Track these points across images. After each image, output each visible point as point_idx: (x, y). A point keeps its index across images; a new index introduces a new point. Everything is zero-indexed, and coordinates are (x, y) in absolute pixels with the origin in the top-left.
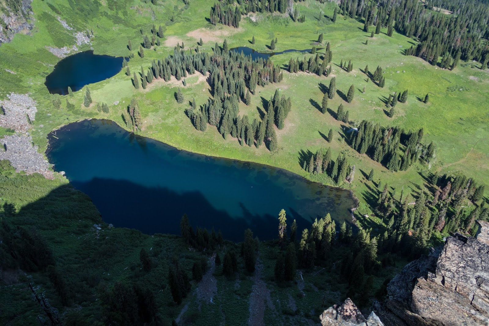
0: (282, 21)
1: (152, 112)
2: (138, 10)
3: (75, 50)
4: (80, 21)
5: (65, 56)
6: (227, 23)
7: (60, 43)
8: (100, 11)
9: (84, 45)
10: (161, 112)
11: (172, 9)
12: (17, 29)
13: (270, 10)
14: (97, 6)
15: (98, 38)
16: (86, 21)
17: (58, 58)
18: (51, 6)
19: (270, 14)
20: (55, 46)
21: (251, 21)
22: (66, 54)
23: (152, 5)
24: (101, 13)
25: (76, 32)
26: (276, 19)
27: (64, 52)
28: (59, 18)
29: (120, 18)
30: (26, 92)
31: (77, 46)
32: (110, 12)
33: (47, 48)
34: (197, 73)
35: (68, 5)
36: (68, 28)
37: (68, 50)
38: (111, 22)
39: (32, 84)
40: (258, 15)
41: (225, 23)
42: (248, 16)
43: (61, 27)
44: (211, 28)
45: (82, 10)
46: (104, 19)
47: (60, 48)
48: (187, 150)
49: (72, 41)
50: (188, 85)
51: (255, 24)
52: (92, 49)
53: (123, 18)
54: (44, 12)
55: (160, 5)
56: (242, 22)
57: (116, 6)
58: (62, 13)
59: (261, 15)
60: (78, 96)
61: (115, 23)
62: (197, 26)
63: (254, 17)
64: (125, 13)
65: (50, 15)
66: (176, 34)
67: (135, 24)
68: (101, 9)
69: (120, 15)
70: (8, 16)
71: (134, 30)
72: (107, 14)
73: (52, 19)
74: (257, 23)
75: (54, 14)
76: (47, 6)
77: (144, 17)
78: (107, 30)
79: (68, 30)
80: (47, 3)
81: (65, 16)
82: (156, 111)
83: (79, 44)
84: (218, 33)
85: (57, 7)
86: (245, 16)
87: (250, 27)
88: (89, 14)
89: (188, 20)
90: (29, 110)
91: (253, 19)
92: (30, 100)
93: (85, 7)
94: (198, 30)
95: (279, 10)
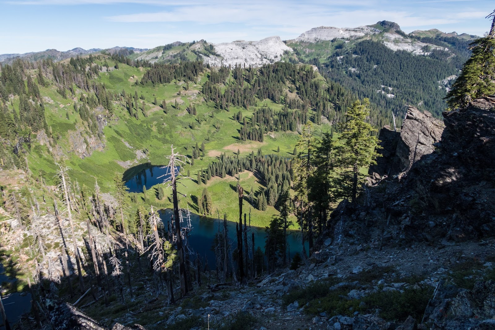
0: (294, 137)
1: (216, 200)
2: (181, 133)
3: (136, 162)
4: (137, 142)
5: (129, 167)
6: (254, 139)
7: (124, 158)
8: (152, 135)
9: (142, 159)
10: (224, 200)
11: (206, 132)
12: (95, 147)
13: (284, 130)
14: (150, 132)
15: (152, 154)
16: (142, 142)
17: (124, 169)
18: (117, 132)
19: (284, 132)
20: (121, 160)
21: (271, 138)
22: (129, 166)
23: (191, 130)
24: (153, 136)
25: (135, 150)
26: (289, 136)
27: (128, 164)
28: (123, 140)
29: (167, 140)
30: (107, 191)
31: (138, 160)
32: (159, 136)
33: (116, 161)
34: (246, 171)
35: (128, 131)
36: (130, 147)
37: (131, 163)
38: (161, 143)
39: (110, 186)
40: (275, 133)
41: (253, 140)
42: (268, 134)
43: (125, 146)
44: (242, 143)
45: (139, 135)
46: (155, 140)
47: (124, 161)
48: (255, 226)
49: (133, 157)
50: (241, 180)
51: (275, 140)
52: (149, 161)
53: (169, 139)
54: (113, 136)
55: (198, 130)
56: (265, 138)
57: (163, 131)
58: (125, 137)
59: (277, 133)
60: (150, 193)
61: (164, 143)
62: (229, 143)
63: (273, 135)
64: (171, 136)
65: (116, 138)
66: (213, 149)
67: (180, 143)
68: (152, 134)
69: (167, 137)
70: (90, 137)
71: (180, 148)
72: (157, 137)
73: (119, 141)
74: (275, 138)
75: (119, 137)
76: (114, 131)
77: (186, 139)
78: (158, 148)
79: (129, 149)
80: (114, 130)
81: (127, 139)
82: (219, 199)
83: (139, 158)
84: (249, 146)
85: (121, 132)
86: (266, 134)
87: (271, 142)
88: (144, 137)
89: (220, 139)
90: (113, 205)
91: (273, 136)
92: (112, 197)
93: (140, 132)
94: (232, 145)
95: (291, 129)
